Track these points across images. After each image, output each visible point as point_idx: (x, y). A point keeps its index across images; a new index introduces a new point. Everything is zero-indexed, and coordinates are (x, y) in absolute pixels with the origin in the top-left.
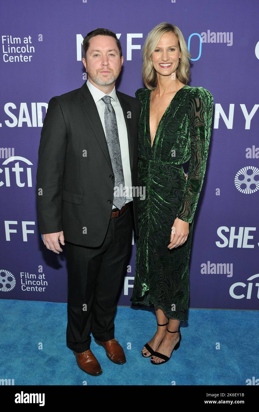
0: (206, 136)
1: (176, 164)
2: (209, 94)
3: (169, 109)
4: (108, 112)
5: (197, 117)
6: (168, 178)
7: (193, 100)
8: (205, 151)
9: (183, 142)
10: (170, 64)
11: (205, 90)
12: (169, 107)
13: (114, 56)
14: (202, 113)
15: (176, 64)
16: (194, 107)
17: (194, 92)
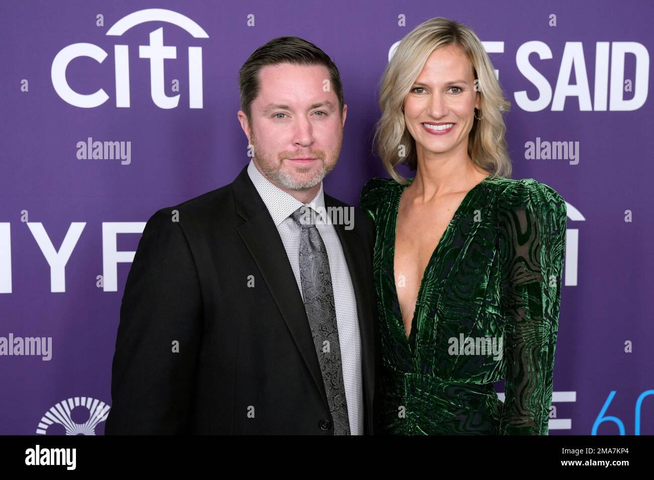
0: (544, 309)
1: (478, 383)
2: (555, 196)
3: (449, 235)
4: (310, 250)
5: (521, 259)
6: (459, 420)
7: (509, 214)
8: (543, 347)
9: (493, 325)
10: (448, 126)
11: (542, 186)
12: (450, 230)
13: (326, 114)
14: (534, 248)
15: (465, 126)
16: (512, 232)
17: (513, 193)
